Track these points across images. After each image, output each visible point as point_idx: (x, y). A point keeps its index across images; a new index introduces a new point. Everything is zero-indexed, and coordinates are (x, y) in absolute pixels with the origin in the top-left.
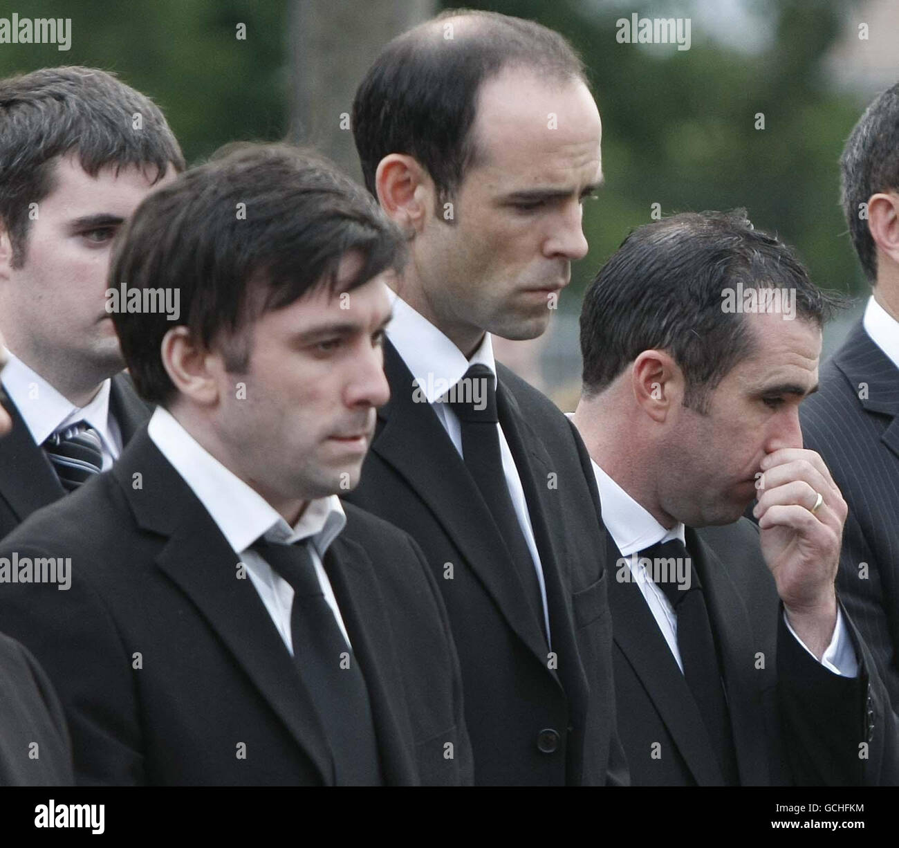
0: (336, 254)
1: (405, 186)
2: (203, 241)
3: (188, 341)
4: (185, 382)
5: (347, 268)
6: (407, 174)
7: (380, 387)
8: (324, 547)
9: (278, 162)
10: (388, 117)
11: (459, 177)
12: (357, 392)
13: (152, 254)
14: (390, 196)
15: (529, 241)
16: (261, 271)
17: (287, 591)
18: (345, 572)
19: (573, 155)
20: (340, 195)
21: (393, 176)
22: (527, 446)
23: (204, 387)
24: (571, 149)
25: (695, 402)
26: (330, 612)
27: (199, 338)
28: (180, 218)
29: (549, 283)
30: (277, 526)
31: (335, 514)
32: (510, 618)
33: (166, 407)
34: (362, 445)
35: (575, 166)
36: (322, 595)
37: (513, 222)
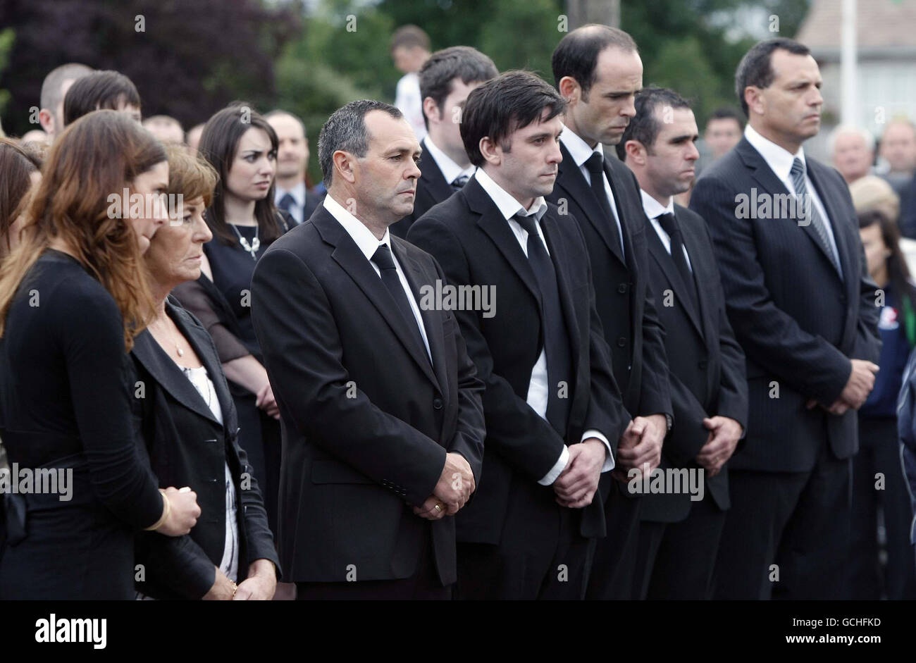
0: (541, 107)
1: (570, 88)
2: (493, 106)
3: (489, 141)
4: (488, 157)
5: (545, 112)
6: (571, 84)
7: (559, 156)
8: (540, 218)
9: (520, 76)
10: (565, 62)
11: (590, 86)
12: (550, 158)
13: (475, 111)
14: (564, 91)
15: (615, 110)
16: (514, 115)
17: (526, 234)
18: (548, 228)
19: (632, 80)
20: (542, 87)
21: (566, 84)
22: (615, 180)
23: (495, 158)
24: (630, 77)
25: (651, 153)
26: (541, 241)
27: (492, 140)
28: (484, 97)
29: (621, 125)
30: (522, 209)
31: (543, 205)
32: (607, 242)
33: (481, 167)
34: (554, 177)
35: (633, 83)
36: (538, 235)
37: (609, 103)
